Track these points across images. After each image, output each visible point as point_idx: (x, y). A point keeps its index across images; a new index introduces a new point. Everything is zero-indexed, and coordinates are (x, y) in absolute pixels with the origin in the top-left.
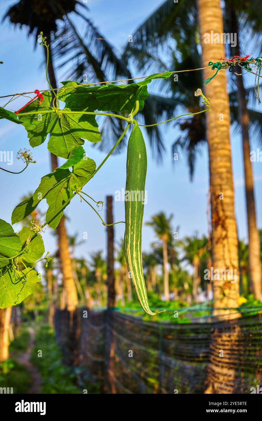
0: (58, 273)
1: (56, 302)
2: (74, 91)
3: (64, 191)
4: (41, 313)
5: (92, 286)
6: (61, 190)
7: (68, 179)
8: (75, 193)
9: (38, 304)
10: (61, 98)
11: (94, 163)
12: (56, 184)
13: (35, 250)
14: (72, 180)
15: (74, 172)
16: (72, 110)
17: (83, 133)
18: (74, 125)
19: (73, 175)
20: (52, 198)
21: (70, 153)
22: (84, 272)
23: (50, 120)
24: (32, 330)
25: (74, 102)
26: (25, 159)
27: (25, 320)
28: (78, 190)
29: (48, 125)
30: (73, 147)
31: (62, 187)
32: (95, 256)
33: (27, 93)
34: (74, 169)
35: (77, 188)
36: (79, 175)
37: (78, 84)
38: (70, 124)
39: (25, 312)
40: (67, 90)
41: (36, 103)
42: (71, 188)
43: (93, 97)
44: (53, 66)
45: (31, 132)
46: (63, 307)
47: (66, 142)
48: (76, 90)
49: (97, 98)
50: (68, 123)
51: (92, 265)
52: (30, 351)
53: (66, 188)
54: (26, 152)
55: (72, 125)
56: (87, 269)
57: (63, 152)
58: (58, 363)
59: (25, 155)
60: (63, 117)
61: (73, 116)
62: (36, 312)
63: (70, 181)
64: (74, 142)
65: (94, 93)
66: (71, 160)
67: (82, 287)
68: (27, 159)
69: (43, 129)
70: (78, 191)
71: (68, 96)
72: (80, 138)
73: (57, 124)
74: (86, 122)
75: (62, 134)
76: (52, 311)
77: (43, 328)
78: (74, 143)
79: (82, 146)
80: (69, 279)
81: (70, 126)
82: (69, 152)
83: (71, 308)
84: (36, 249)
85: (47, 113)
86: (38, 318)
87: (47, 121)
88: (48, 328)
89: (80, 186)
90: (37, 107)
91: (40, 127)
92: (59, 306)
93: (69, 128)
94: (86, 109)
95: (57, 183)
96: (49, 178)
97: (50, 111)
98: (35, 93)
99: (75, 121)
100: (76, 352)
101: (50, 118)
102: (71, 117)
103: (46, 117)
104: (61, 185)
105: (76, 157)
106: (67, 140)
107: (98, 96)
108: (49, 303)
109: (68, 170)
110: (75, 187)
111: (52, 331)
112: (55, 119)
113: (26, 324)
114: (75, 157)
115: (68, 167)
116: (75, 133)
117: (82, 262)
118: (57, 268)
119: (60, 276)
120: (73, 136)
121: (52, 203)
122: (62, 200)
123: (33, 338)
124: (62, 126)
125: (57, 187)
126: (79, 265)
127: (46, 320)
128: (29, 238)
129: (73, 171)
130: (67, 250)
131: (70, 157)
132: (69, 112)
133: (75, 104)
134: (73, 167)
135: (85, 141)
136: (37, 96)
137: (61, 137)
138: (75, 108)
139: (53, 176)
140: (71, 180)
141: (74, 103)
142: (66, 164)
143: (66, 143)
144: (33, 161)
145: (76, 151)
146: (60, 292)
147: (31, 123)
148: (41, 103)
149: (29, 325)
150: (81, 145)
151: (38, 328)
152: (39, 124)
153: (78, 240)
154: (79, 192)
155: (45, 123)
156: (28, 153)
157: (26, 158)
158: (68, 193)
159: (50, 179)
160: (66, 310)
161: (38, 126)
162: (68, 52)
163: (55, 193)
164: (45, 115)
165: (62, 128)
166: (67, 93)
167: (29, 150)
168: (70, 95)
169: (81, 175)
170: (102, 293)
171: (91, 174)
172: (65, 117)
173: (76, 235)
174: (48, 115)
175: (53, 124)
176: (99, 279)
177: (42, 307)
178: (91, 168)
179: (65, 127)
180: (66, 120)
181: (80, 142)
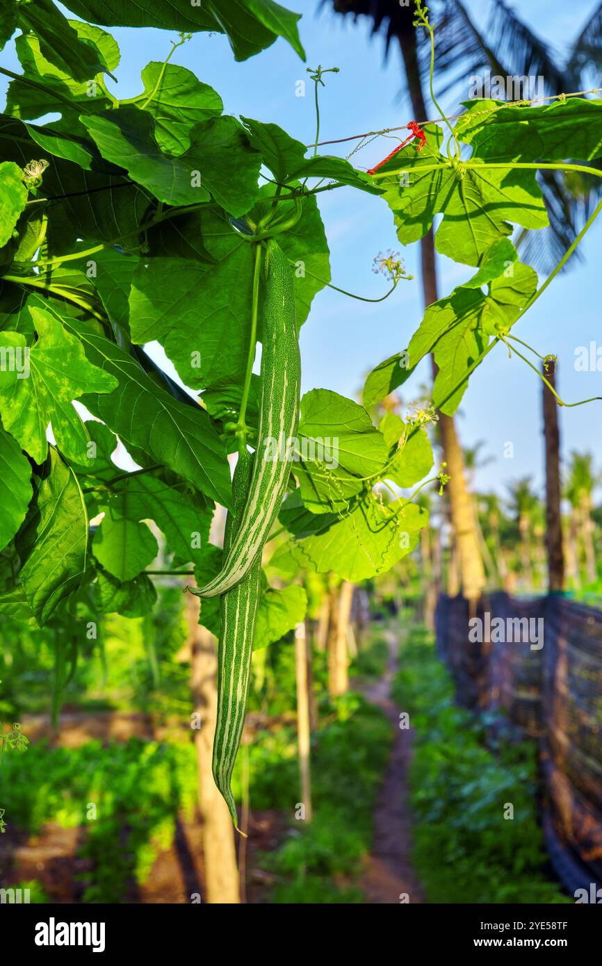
0: (442, 524)
1: (439, 581)
2: (493, 119)
3: (471, 336)
4: (408, 603)
5: (511, 548)
6: (464, 333)
7: (479, 310)
8: (497, 340)
9: (402, 584)
10: (464, 138)
11: (535, 275)
12: (454, 322)
13: (413, 461)
14: (488, 312)
15: (492, 296)
16: (486, 162)
17: (510, 210)
18: (492, 193)
19: (489, 301)
20: (446, 352)
21: (482, 255)
22: (494, 520)
23: (440, 185)
24: (392, 636)
25: (491, 144)
26: (391, 272)
27: (378, 617)
28: (501, 333)
29: (436, 196)
30: (489, 241)
31: (466, 328)
32: (517, 489)
33: (392, 130)
34: (492, 289)
35: (500, 328)
36: (501, 301)
37: (498, 104)
38: (483, 191)
39: (377, 601)
40: (475, 117)
41: (410, 151)
42: (486, 330)
43: (531, 132)
44: (423, 96)
45: (400, 213)
46: (453, 591)
47: (474, 230)
48: (496, 116)
49: (540, 131)
50: (479, 191)
51: (511, 508)
52: (390, 676)
53: (475, 330)
54: (391, 257)
55: (488, 194)
56: (499, 514)
57: (468, 253)
58: (446, 702)
59: (389, 263)
60: (469, 177)
61: (489, 173)
62: (399, 602)
63: (483, 314)
64: (492, 229)
65: (532, 121)
66: (487, 268)
67: (491, 551)
68: (395, 272)
69: (425, 205)
70: (501, 335)
71: (477, 131)
72: (503, 220)
73: (456, 193)
74: (517, 187)
75: (465, 217)
76: (432, 600)
77: (414, 633)
78: (491, 233)
79: (508, 237)
80: (465, 533)
81: (483, 196)
82: (480, 253)
83: (472, 593)
84: (415, 460)
85: (435, 171)
86: (404, 613)
87: (434, 188)
88: (423, 633)
89: (505, 325)
90: (413, 158)
91: (419, 202)
92: (446, 590)
93: (481, 200)
94: (517, 159)
95: (457, 320)
96: (441, 309)
97: (441, 165)
98: (409, 128)
99: (493, 184)
100: (481, 682)
101: (440, 182)
102: (485, 178)
103: (432, 180)
104: (464, 323)
105: (497, 263)
106: (474, 226)
107: (541, 128)
108: (424, 583)
109: (479, 290)
110: (496, 326)
111: (430, 639)
112: (451, 183)
113: (379, 625)
114: (495, 263)
115: (481, 284)
116: (494, 211)
117: (490, 501)
118: (439, 512)
119: (447, 529)
120: (488, 218)
121: (447, 361)
122: (467, 357)
123: (396, 652)
124: (465, 196)
125: (458, 329)
126: (483, 507)
127: (419, 617)
128: (404, 435)
129: (490, 292)
130: (461, 476)
131: (482, 263)
132: (479, 165)
133: (493, 148)
134: (489, 285)
135: (514, 227)
136: (414, 134)
137: (465, 223)
138: (492, 156)
139: (449, 305)
140: (484, 312)
141: (490, 147)
142: (477, 278)
143: (474, 234)
144: (406, 276)
145: (496, 250)
146: (447, 561)
147: (400, 195)
148: (421, 149)
149: (387, 627)
150: (505, 237)
151: (404, 633)
152: (416, 195)
153: (481, 455)
154: (504, 337)
155: (430, 192)
156: (396, 260)
157: (393, 270)
158: (479, 340)
159: (443, 312)
160: (460, 597)
161: (415, 198)
162: (453, 63)
163: (453, 339)
164: (430, 176)
165: (466, 201)
166: (475, 125)
167: (398, 254)
168: (482, 128)
169: (505, 300)
170: (532, 564)
171: (527, 299)
172: (471, 177)
173: (480, 444)
174: (437, 175)
175: (447, 193)
176: (526, 535)
177: (411, 592)
178: (528, 285)
179: (471, 198)
180: (475, 184)
181: (503, 230)
